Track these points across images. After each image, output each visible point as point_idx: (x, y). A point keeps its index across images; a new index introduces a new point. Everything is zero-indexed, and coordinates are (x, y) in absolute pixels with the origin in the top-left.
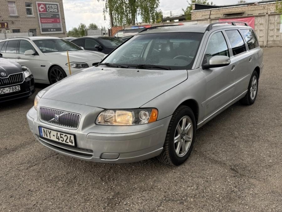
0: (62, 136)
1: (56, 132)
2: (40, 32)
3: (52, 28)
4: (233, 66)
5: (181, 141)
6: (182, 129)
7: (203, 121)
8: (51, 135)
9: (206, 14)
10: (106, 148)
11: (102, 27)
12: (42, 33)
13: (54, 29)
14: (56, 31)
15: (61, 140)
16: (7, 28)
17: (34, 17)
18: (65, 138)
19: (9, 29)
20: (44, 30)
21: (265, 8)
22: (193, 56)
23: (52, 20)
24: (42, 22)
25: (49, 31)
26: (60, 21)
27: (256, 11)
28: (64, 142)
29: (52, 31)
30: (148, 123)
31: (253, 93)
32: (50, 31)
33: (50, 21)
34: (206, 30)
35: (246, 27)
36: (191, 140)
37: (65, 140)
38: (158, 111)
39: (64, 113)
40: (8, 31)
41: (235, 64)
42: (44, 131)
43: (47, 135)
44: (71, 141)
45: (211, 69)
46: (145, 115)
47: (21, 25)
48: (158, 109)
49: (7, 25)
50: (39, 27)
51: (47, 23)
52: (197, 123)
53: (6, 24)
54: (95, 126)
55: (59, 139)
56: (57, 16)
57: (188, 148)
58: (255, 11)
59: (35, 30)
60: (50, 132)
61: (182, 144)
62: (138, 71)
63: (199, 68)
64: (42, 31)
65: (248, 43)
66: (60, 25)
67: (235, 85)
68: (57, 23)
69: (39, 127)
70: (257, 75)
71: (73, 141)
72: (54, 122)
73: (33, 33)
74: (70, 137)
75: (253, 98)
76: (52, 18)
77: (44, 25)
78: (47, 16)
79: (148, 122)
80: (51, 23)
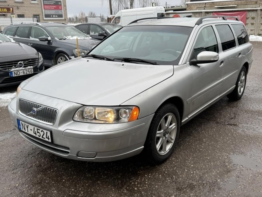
0: (38, 131)
1: (33, 127)
2: (43, 18)
3: (54, 15)
4: (222, 62)
5: (163, 138)
6: (166, 125)
7: (188, 118)
8: (28, 129)
9: (201, 6)
10: (83, 147)
11: (101, 15)
12: (45, 19)
13: (56, 15)
14: (58, 17)
15: (38, 135)
16: (13, 13)
17: (38, 4)
18: (42, 134)
19: (14, 14)
20: (47, 16)
21: (257, 3)
22: (180, 51)
23: (54, 7)
24: (45, 8)
25: (51, 17)
26: (61, 8)
27: (249, 5)
28: (41, 138)
29: (54, 17)
30: (129, 121)
31: (240, 90)
32: (53, 17)
33: (52, 7)
34: (196, 24)
35: (237, 22)
36: (173, 141)
37: (41, 135)
38: (139, 109)
39: (41, 107)
40: (13, 15)
41: (224, 60)
42: (22, 124)
43: (25, 129)
44: (47, 137)
45: (199, 65)
46: (125, 113)
47: (26, 10)
48: (139, 107)
49: (13, 10)
50: (42, 13)
51: (49, 9)
52: (181, 120)
53: (11, 9)
54: (72, 123)
55: (36, 134)
56: (59, 3)
57: (169, 149)
58: (247, 5)
59: (38, 15)
60: (28, 125)
61: (164, 142)
62: (123, 65)
63: (186, 63)
64: (45, 17)
65: (238, 38)
66: (61, 11)
67: (223, 81)
68: (59, 10)
69: (17, 119)
70: (246, 71)
71: (50, 137)
72: (32, 115)
73: (37, 18)
74: (47, 132)
75: (240, 94)
76: (55, 4)
77: (47, 11)
78: (50, 3)
79: (127, 121)
80: (53, 9)
